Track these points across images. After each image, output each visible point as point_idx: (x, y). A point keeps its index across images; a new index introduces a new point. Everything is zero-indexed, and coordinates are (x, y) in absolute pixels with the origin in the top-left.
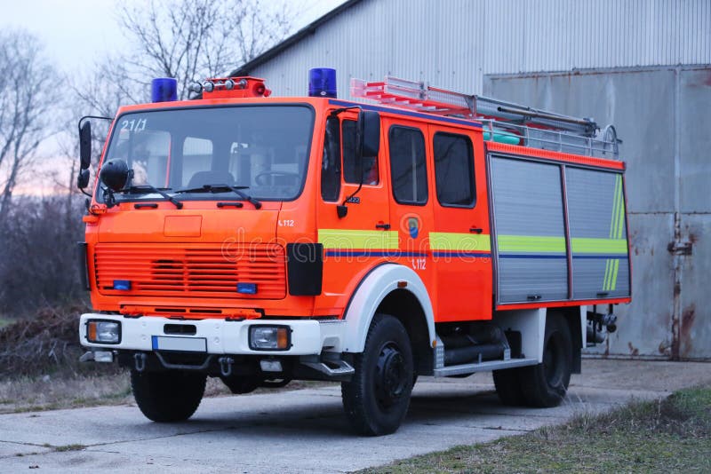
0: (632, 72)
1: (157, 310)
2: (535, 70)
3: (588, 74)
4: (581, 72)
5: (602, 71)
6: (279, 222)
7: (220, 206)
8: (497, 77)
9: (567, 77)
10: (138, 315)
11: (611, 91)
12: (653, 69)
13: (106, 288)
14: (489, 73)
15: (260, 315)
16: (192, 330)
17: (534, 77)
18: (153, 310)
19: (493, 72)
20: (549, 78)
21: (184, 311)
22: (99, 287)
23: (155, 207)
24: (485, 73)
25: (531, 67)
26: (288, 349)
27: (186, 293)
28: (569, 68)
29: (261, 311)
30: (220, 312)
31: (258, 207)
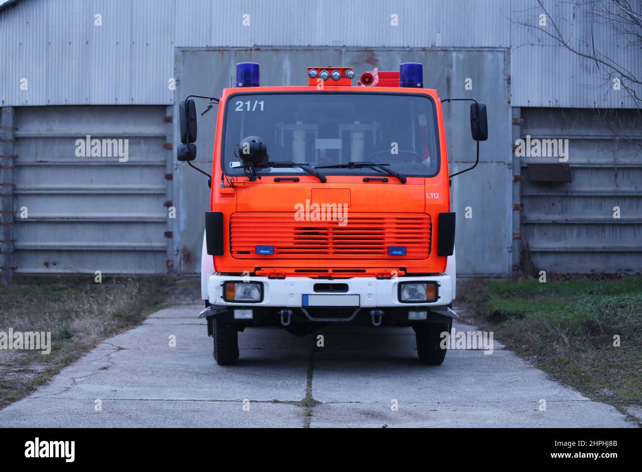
0: (304, 50)
1: (296, 271)
2: (220, 45)
3: (266, 50)
4: (261, 49)
5: (279, 49)
6: (427, 194)
7: (366, 181)
8: (187, 49)
9: (249, 52)
10: (282, 276)
11: (287, 65)
12: (322, 48)
13: (239, 252)
14: (180, 46)
15: (403, 273)
16: (344, 288)
17: (220, 51)
18: (293, 271)
19: (183, 45)
20: (233, 53)
21: (327, 271)
22: (231, 252)
23: (297, 180)
24: (176, 46)
25: (216, 42)
26: (435, 300)
27: (331, 256)
28: (250, 45)
29: (404, 269)
30: (365, 271)
31: (403, 182)
